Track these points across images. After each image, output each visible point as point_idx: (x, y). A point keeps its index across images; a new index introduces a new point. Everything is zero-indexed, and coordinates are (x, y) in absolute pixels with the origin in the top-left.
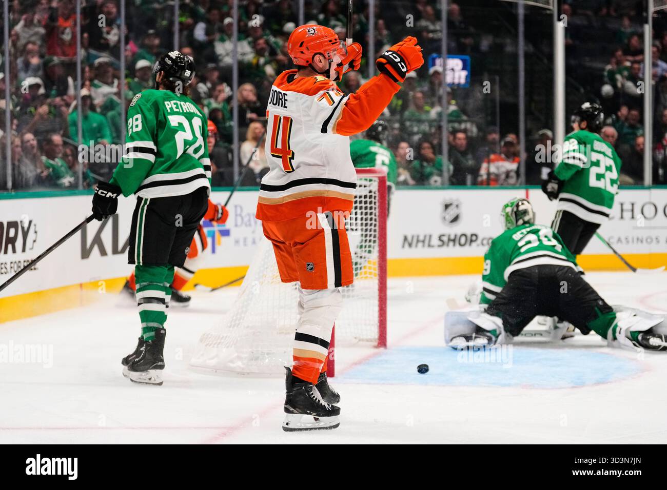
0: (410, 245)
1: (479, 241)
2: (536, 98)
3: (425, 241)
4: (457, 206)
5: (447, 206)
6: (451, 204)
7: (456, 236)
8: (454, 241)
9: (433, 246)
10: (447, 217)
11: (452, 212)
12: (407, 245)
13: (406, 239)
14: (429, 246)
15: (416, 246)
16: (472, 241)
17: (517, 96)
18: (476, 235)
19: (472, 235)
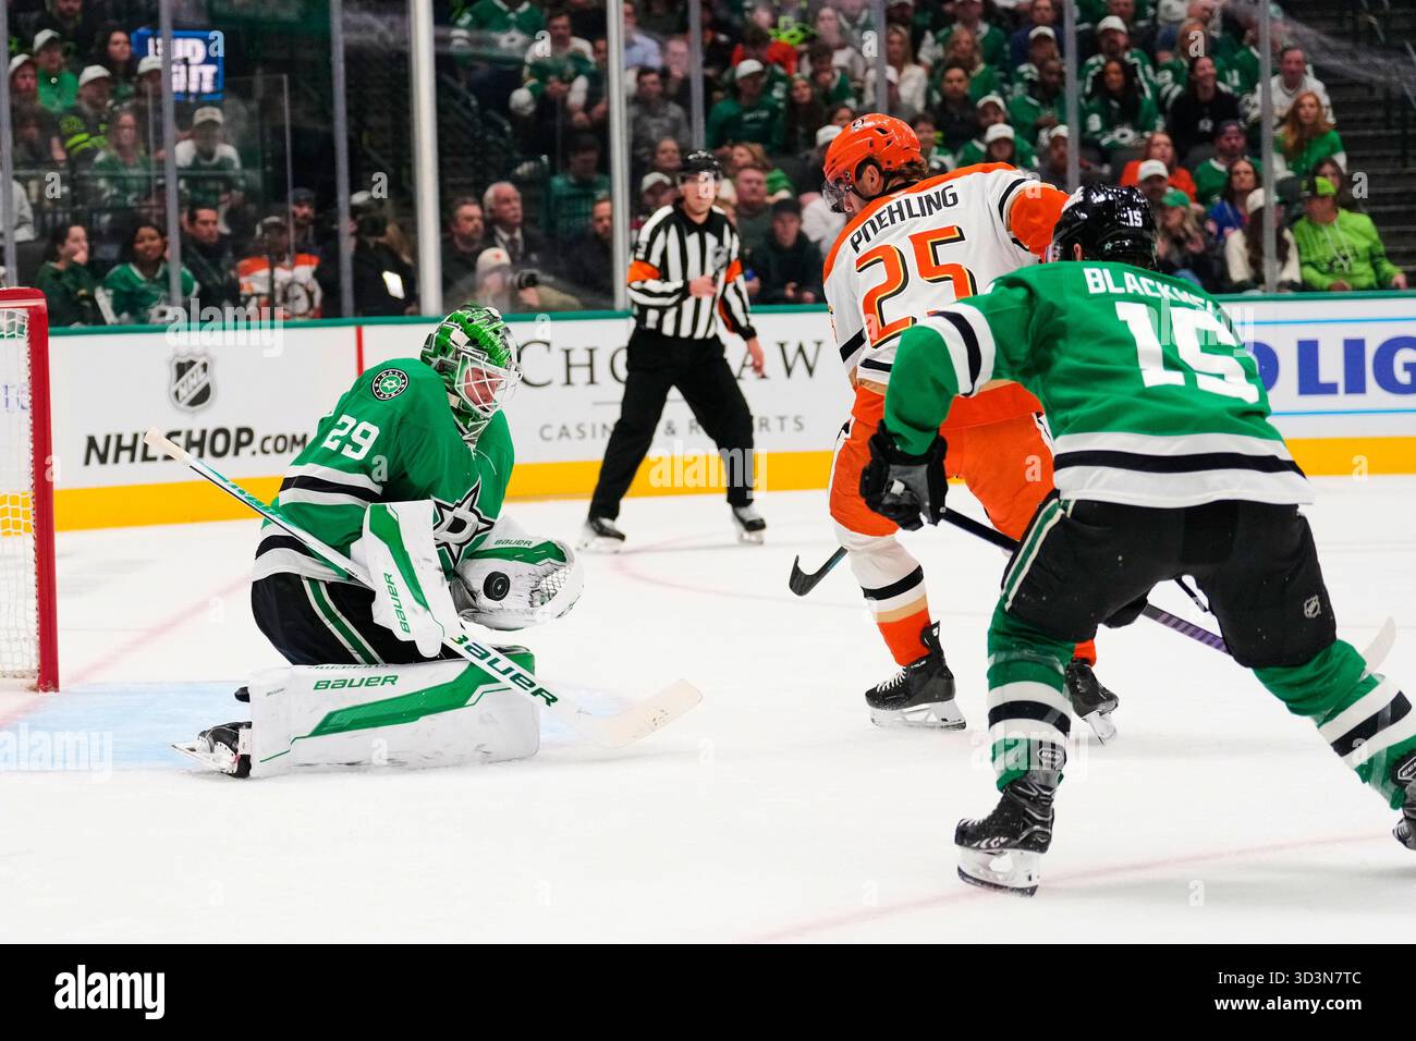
0: (103, 459)
1: (256, 445)
2: (372, 120)
3: (135, 449)
4: (205, 366)
5: (182, 369)
6: (192, 363)
7: (204, 433)
8: (200, 444)
9: (154, 459)
10: (183, 392)
11: (194, 381)
12: (94, 457)
13: (92, 442)
14: (145, 458)
15: (116, 460)
16: (239, 445)
17: (329, 119)
18: (250, 432)
19: (240, 431)
